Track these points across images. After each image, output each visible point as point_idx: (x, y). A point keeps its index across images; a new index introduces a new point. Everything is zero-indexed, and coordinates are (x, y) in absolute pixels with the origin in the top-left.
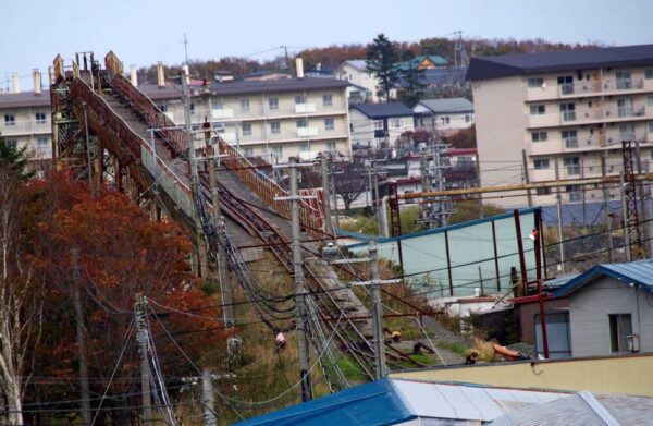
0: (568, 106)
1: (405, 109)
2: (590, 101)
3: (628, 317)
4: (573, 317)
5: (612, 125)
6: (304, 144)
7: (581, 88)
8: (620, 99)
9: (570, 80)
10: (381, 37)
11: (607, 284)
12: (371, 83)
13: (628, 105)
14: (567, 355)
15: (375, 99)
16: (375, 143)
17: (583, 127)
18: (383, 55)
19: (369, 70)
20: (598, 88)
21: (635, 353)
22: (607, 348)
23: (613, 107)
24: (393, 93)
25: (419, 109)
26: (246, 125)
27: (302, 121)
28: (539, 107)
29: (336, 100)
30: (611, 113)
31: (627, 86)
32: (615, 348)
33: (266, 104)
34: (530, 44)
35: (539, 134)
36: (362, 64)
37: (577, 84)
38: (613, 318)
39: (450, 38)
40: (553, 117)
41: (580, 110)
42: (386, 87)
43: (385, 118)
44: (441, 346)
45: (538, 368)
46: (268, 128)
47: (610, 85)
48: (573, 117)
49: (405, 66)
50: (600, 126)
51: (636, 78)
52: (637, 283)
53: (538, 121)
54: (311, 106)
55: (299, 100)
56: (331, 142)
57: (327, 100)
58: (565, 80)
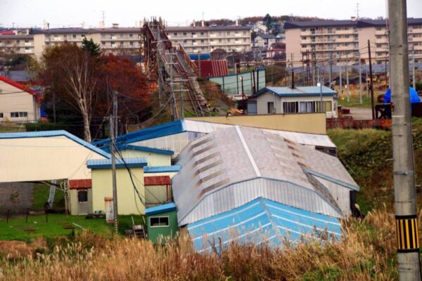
0: (313, 38)
1: (274, 37)
2: (320, 37)
3: (272, 103)
4: (258, 102)
5: (326, 44)
6: (237, 46)
7: (317, 33)
8: (329, 36)
9: (314, 30)
10: (268, 15)
11: (268, 93)
12: (264, 28)
13: (331, 38)
14: (255, 114)
15: (265, 33)
16: (264, 46)
17: (317, 44)
18: (268, 20)
19: (264, 24)
20: (322, 33)
21: (274, 114)
22: (266, 112)
23: (326, 38)
24: (271, 31)
25: (278, 36)
26: (220, 40)
27: (237, 39)
28: (304, 38)
29: (247, 33)
30: (326, 40)
31: (331, 32)
32: (269, 112)
33: (226, 34)
34: (313, 18)
35: (304, 46)
36: (262, 22)
37: (316, 31)
38: (269, 103)
39: (289, 15)
40: (308, 41)
41: (317, 39)
42: (269, 29)
43: (267, 39)
44: (222, 109)
45: (228, 118)
46: (227, 41)
47: (326, 32)
48: (314, 41)
49: (275, 23)
50: (322, 44)
51: (334, 30)
52: (275, 93)
53: (304, 42)
54: (239, 35)
55: (236, 33)
56: (245, 46)
57: (245, 33)
58: (313, 30)
